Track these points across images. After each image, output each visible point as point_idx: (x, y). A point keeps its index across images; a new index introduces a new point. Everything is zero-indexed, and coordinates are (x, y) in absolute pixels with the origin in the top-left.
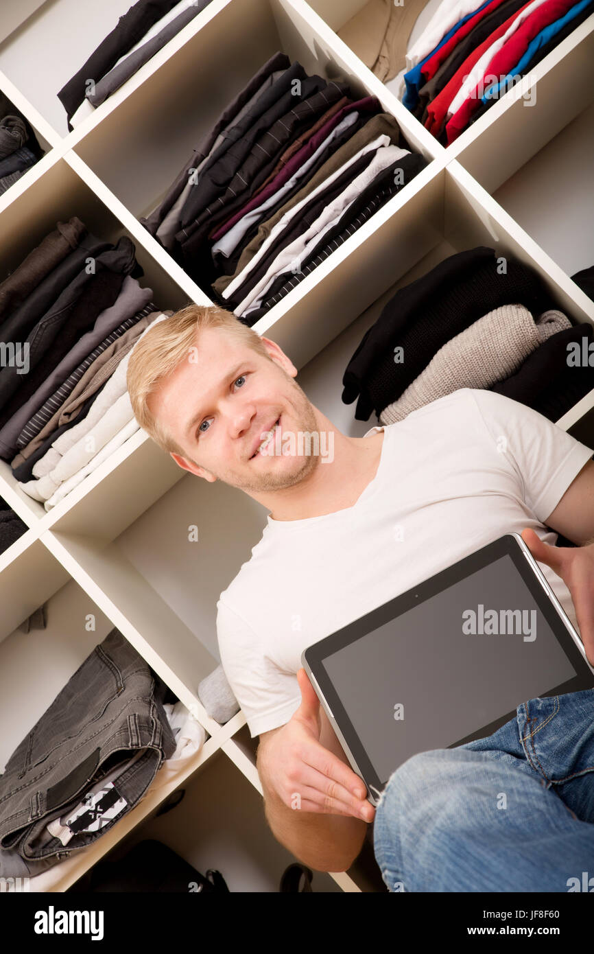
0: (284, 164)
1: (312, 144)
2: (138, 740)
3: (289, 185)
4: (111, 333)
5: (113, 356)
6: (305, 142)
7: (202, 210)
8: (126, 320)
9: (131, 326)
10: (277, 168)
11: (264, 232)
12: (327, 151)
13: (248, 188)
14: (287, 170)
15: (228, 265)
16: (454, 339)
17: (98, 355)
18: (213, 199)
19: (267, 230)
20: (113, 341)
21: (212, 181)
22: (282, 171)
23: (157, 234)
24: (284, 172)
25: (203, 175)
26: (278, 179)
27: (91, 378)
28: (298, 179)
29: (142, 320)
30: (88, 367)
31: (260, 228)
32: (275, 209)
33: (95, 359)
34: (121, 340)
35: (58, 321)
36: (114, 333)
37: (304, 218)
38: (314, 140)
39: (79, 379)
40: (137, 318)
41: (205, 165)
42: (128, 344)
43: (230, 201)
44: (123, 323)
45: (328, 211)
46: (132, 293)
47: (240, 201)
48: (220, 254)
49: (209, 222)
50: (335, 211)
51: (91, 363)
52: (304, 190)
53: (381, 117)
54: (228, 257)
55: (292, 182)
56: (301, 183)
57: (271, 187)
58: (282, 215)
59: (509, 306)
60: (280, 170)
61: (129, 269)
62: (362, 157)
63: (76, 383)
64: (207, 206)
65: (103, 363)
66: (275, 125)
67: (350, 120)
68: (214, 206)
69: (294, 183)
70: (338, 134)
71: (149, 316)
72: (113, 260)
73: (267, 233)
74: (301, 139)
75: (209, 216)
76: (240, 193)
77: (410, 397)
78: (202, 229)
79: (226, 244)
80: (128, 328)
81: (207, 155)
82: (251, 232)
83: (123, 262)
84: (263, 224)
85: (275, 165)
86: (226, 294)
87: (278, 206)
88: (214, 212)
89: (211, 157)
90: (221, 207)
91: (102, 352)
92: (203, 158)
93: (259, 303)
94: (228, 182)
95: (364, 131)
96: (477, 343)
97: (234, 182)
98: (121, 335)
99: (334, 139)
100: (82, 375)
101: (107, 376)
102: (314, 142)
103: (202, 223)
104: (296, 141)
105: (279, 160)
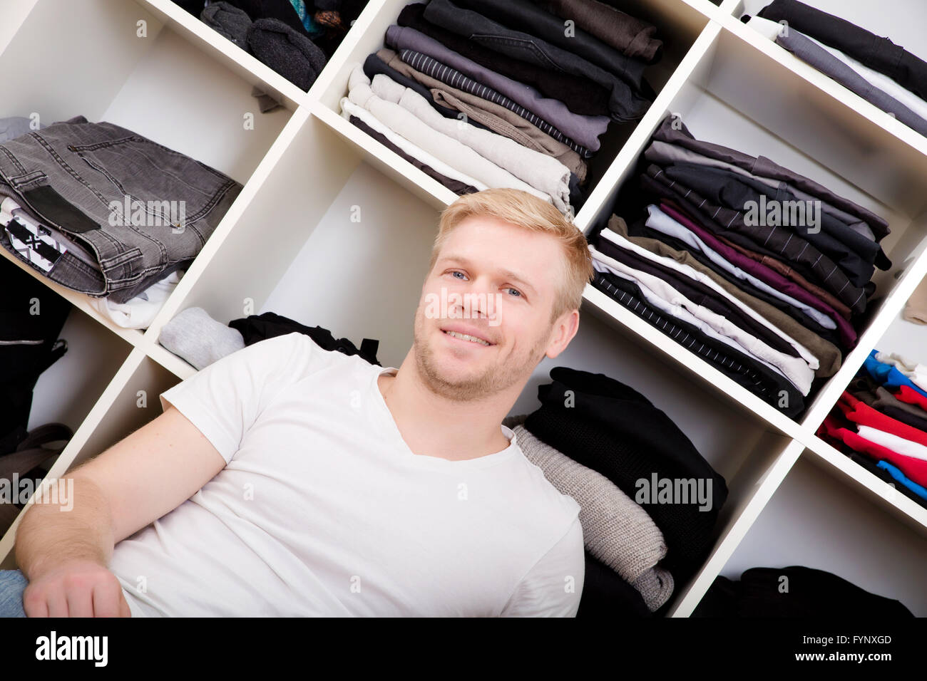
0: (760, 261)
1: (789, 287)
2: (110, 267)
3: (738, 272)
4: (541, 119)
5: (516, 127)
6: (790, 279)
7: (687, 186)
8: (558, 131)
9: (555, 137)
10: (755, 255)
11: (681, 258)
12: (785, 305)
13: (725, 229)
14: (753, 267)
15: (638, 228)
16: (615, 487)
17: (514, 111)
18: (703, 194)
19: (685, 260)
20: (533, 123)
21: (723, 188)
22: (753, 261)
23: (655, 143)
24: (750, 263)
25: (730, 176)
26: (741, 259)
27: (487, 111)
28: (746, 281)
29: (566, 147)
30: (499, 103)
31: (684, 252)
32: (709, 264)
33: (509, 108)
34: (536, 130)
35: (538, 59)
36: (542, 122)
37: (707, 297)
38: (795, 288)
39: (484, 98)
40: (567, 141)
41: (742, 175)
42: (533, 141)
43: (705, 213)
44: (555, 128)
45: (721, 320)
46: (590, 130)
47: (708, 224)
48: (648, 215)
49: (677, 196)
50: (722, 328)
51: (504, 106)
52: (736, 289)
53: (836, 355)
54: (646, 225)
55: (742, 275)
56: (743, 285)
57: (731, 253)
58: (705, 272)
59: (661, 538)
60: (753, 258)
61: (616, 118)
62: (789, 344)
63: (479, 96)
64: (694, 190)
65: (506, 119)
66: (802, 240)
67: (826, 322)
68: (695, 198)
69: (741, 278)
70: (806, 312)
71: (572, 153)
72: (619, 100)
73: (682, 261)
74: (792, 273)
75: (682, 196)
76: (716, 221)
77: (541, 454)
78: (667, 192)
79: (659, 220)
80: (551, 135)
81: (754, 174)
82: (677, 244)
83: (620, 111)
84: (689, 254)
85: (758, 252)
86: (606, 233)
87: (713, 266)
88: (688, 199)
89: (753, 179)
90: (696, 205)
91: (519, 114)
92: (749, 170)
93: (605, 271)
94: (727, 205)
95: (816, 340)
96: (611, 515)
97: (728, 212)
98: (542, 129)
99: (800, 309)
100: (489, 99)
101: (491, 127)
102: (790, 289)
103: (673, 189)
104: (789, 268)
105: (764, 255)
